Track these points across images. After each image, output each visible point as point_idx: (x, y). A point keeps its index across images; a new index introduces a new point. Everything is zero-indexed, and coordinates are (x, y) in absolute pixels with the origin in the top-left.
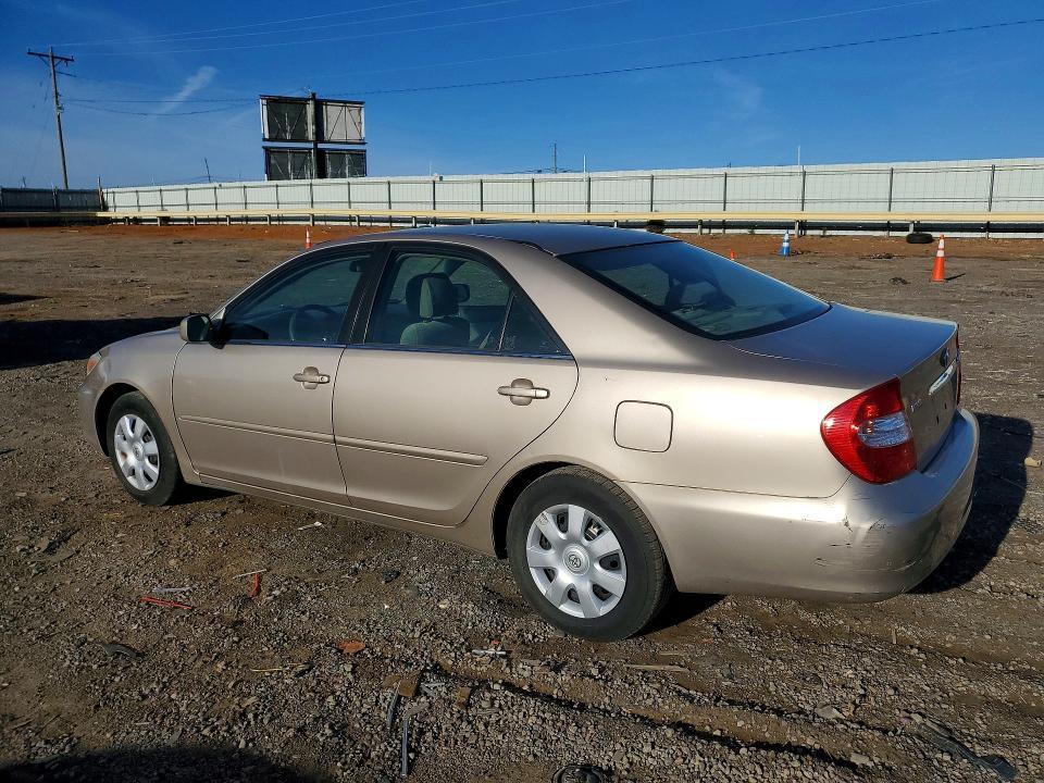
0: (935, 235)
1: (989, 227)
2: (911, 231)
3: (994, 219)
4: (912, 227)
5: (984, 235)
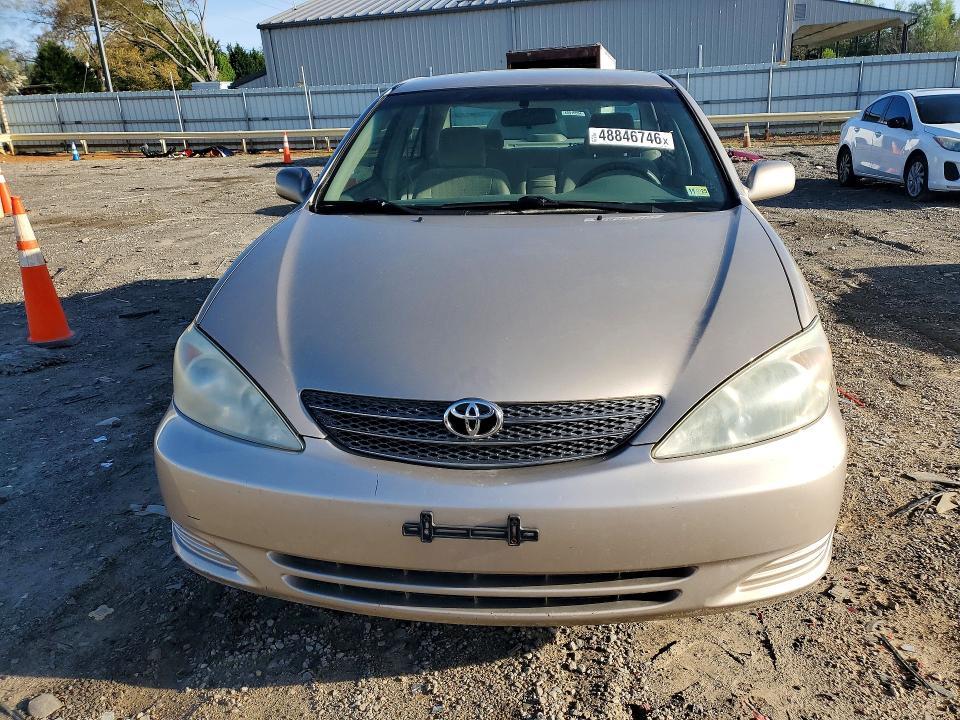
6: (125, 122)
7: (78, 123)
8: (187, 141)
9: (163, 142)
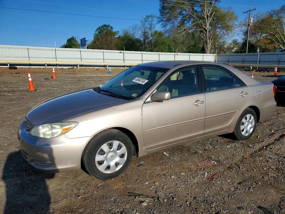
0: (18, 67)
1: (30, 65)
2: (9, 66)
3: (31, 63)
4: (8, 64)
5: (29, 67)
6: (243, 61)
7: (232, 61)
8: (258, 67)
9: (251, 67)
